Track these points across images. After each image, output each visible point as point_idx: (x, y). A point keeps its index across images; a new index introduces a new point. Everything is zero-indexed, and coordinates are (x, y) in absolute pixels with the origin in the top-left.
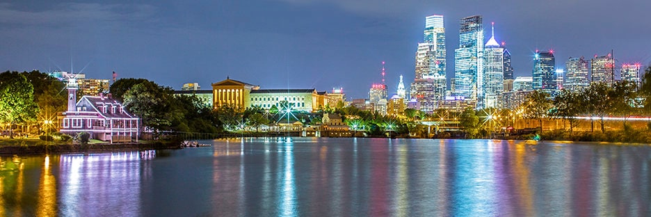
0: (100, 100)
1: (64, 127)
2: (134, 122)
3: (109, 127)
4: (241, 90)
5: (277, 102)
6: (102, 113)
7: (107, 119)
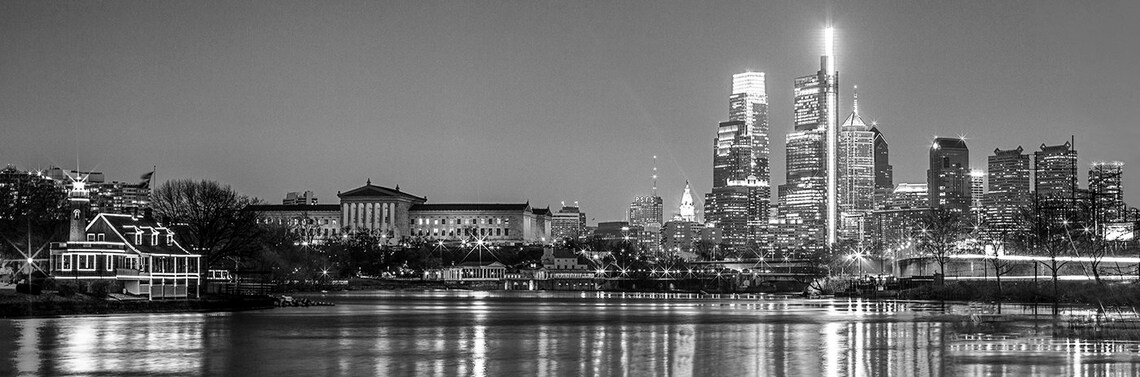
0: (129, 221)
1: (63, 270)
2: (192, 261)
3: (147, 270)
4: (393, 205)
5: (459, 227)
6: (134, 245)
7: (144, 255)
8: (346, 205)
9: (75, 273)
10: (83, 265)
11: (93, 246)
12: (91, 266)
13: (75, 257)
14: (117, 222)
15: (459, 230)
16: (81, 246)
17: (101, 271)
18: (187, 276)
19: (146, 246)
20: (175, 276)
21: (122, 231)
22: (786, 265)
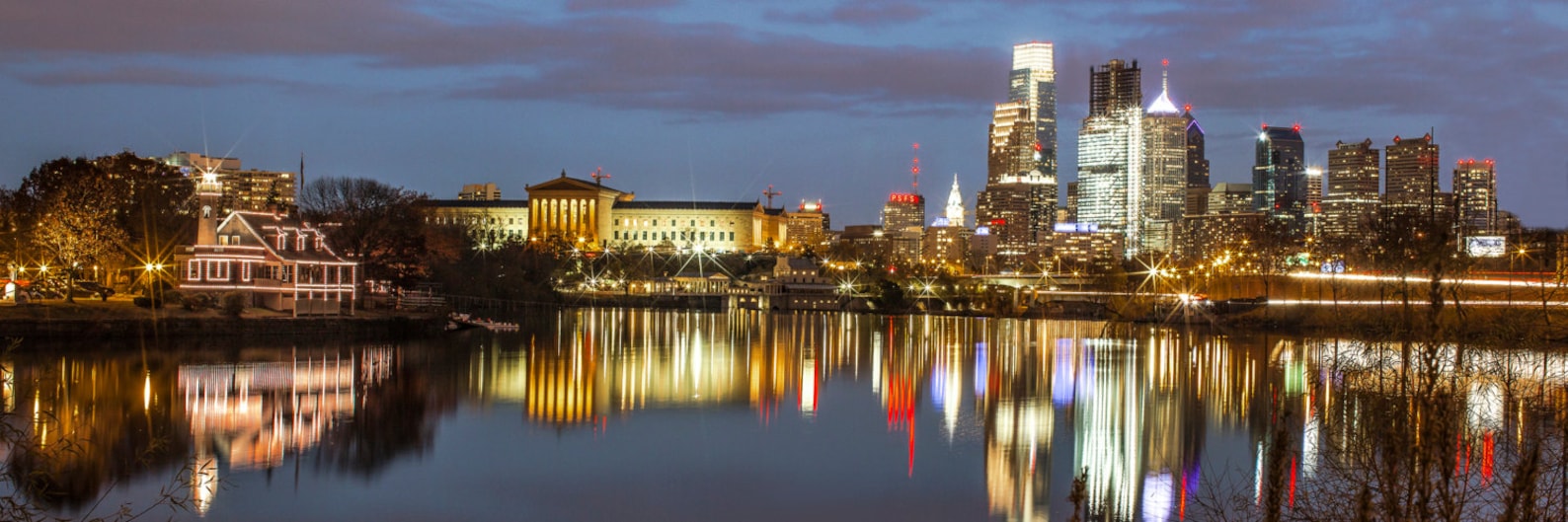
0: (271, 221)
1: (189, 279)
2: (346, 271)
3: (291, 280)
4: (592, 202)
5: (674, 229)
6: (275, 248)
7: (288, 262)
8: (535, 202)
9: (204, 281)
10: (214, 273)
11: (226, 251)
12: (223, 275)
13: (204, 264)
14: (255, 222)
15: (673, 233)
16: (211, 251)
17: (236, 278)
18: (340, 288)
19: (290, 251)
20: (325, 288)
21: (262, 233)
22: (1076, 282)
